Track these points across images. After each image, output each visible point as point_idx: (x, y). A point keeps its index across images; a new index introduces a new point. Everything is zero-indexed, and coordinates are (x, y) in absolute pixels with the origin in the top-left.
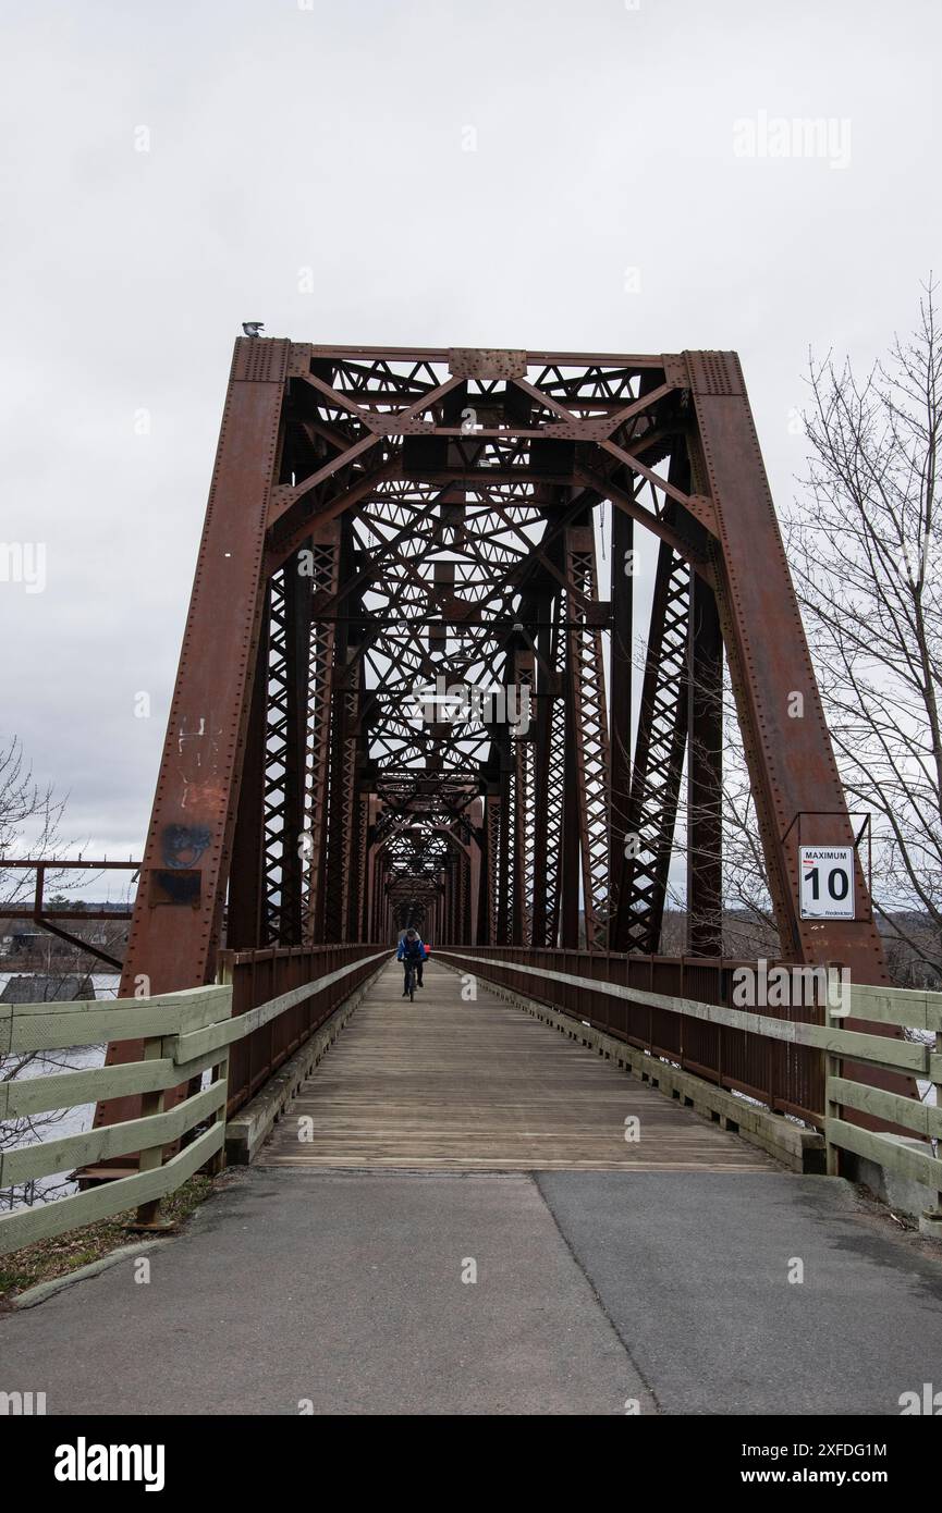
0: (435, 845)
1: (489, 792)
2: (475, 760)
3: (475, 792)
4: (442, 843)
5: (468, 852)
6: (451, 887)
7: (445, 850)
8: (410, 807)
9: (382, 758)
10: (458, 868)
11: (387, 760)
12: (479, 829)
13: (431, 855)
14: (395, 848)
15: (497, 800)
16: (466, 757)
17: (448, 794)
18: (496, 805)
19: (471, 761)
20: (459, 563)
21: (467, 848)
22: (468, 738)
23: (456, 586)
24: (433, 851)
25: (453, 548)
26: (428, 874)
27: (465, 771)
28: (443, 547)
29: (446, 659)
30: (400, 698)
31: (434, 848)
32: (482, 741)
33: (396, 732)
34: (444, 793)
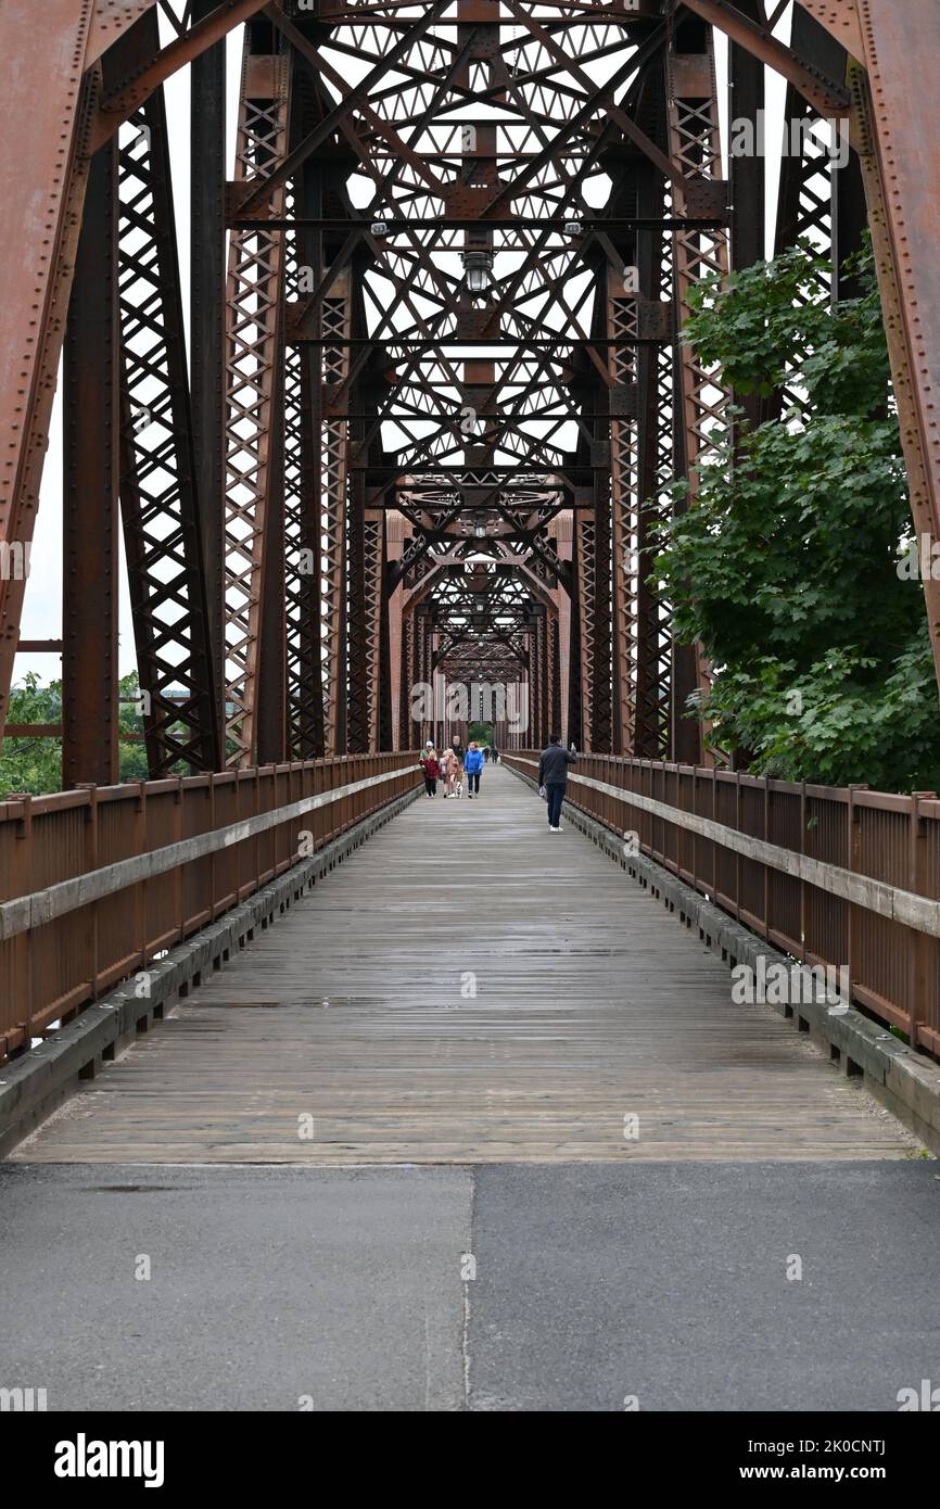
0: (510, 589)
1: (577, 503)
2: (556, 450)
3: (557, 502)
4: (519, 586)
5: (555, 601)
6: (536, 655)
7: (525, 596)
8: (452, 529)
9: (404, 450)
10: (545, 624)
11: (410, 454)
12: (566, 561)
13: (504, 605)
14: (445, 594)
15: (590, 515)
16: (537, 445)
17: (514, 508)
18: (590, 524)
19: (550, 453)
20: (503, 123)
21: (551, 592)
22: (538, 415)
23: (500, 162)
24: (507, 599)
25: (487, 98)
26: (502, 636)
27: (537, 468)
28: (471, 97)
29: (496, 285)
30: (419, 353)
31: (508, 593)
32: (561, 419)
33: (423, 407)
34: (508, 507)
